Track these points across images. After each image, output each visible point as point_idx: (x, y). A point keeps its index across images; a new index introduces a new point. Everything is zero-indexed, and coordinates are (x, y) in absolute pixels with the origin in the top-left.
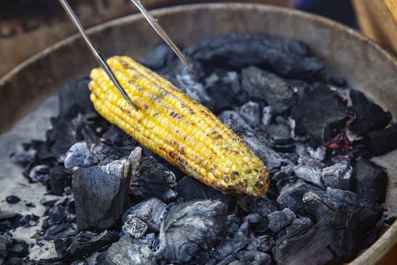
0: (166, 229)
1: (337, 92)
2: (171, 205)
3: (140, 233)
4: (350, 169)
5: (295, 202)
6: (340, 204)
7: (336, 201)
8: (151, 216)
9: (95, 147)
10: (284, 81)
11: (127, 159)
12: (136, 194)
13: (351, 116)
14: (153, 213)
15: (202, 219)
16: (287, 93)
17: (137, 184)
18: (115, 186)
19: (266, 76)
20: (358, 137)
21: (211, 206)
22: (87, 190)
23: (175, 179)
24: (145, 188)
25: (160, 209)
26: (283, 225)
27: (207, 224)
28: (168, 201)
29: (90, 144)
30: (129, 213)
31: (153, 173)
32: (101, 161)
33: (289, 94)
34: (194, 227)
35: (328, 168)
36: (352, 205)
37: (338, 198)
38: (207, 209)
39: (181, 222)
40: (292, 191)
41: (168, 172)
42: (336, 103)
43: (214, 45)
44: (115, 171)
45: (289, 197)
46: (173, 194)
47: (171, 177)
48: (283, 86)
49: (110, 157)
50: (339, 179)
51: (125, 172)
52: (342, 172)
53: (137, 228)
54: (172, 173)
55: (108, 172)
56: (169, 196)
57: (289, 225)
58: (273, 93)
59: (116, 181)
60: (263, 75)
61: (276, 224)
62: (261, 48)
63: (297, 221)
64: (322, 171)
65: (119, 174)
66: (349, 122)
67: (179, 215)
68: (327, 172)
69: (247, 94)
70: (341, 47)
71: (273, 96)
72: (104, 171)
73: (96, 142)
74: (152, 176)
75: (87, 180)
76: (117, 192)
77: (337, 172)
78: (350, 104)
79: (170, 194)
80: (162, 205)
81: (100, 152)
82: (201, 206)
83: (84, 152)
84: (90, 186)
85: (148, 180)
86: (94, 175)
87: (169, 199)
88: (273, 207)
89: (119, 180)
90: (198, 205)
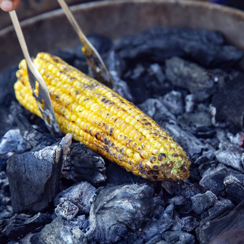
0: (96, 211)
2: (100, 189)
3: (71, 216)
5: (216, 185)
8: (81, 199)
9: (28, 134)
10: (205, 71)
11: (58, 145)
12: (68, 178)
14: (83, 196)
15: (130, 201)
16: (208, 82)
17: (68, 169)
18: (47, 171)
19: (188, 66)
21: (139, 189)
22: (21, 175)
23: (104, 163)
24: (75, 172)
25: (90, 192)
26: (205, 207)
27: (135, 206)
28: (97, 185)
29: (24, 131)
30: (61, 197)
31: (83, 158)
32: (34, 147)
33: (210, 83)
34: (123, 209)
38: (135, 192)
39: (110, 204)
40: (213, 174)
41: (97, 158)
44: (47, 156)
45: (211, 180)
46: (102, 178)
47: (100, 162)
48: (205, 76)
49: (42, 143)
51: (57, 157)
53: (69, 211)
54: (101, 158)
55: (41, 158)
56: (98, 180)
57: (211, 207)
58: (195, 82)
59: (48, 166)
60: (185, 65)
61: (199, 206)
63: (219, 203)
64: (241, 156)
65: (51, 160)
67: (108, 198)
69: (170, 83)
71: (195, 85)
72: (37, 157)
73: (29, 129)
74: (82, 162)
75: (21, 166)
76: (49, 176)
79: (100, 178)
80: (92, 188)
81: (33, 139)
82: (129, 189)
83: (18, 138)
84: (24, 171)
85: (78, 165)
86: (28, 161)
87: (99, 183)
88: (196, 190)
89: (52, 165)
90: (126, 188)
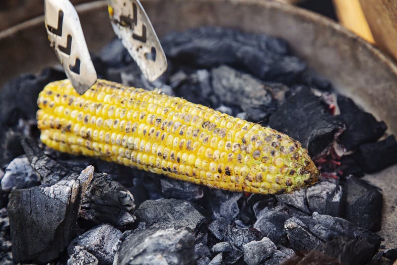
1: (323, 98)
2: (126, 234)
4: (339, 190)
5: (275, 229)
6: (329, 233)
7: (325, 230)
8: (103, 245)
9: (37, 161)
10: (261, 84)
11: (76, 180)
12: (86, 218)
13: (340, 127)
14: (105, 241)
15: (164, 255)
16: (265, 99)
17: (86, 206)
18: (60, 213)
19: (240, 77)
20: (348, 151)
21: (175, 238)
22: (25, 215)
23: (133, 200)
24: (96, 211)
25: (113, 236)
26: (261, 260)
28: (123, 228)
29: (31, 158)
30: (76, 244)
31: (106, 194)
32: (45, 178)
33: (268, 99)
35: (313, 187)
36: (343, 234)
37: (327, 226)
39: (138, 261)
40: (271, 215)
41: (125, 193)
42: (322, 111)
43: (180, 39)
44: (60, 194)
45: (268, 223)
46: (130, 219)
47: (128, 199)
48: (261, 90)
49: (55, 173)
50: (327, 201)
51: (73, 195)
52: (330, 193)
53: (85, 264)
54: (129, 193)
55: (52, 196)
56: (125, 221)
57: (268, 259)
58: (248, 97)
59: (61, 207)
60: (237, 76)
61: (254, 258)
62: (234, 44)
63: (279, 253)
64: (306, 192)
65: (65, 199)
66: (338, 134)
67: (136, 251)
68: (312, 193)
69: (218, 97)
70: (326, 45)
71: (248, 101)
72: (47, 194)
73: (38, 155)
74: (105, 197)
75: (26, 205)
76: (62, 221)
77: (325, 192)
78: (337, 112)
79: (127, 219)
80: (116, 231)
81: (43, 167)
82: (163, 238)
83: (25, 170)
84: (29, 212)
85: (101, 202)
86: (35, 198)
87: (126, 225)
88: (251, 235)
89: (65, 206)
90: (159, 238)
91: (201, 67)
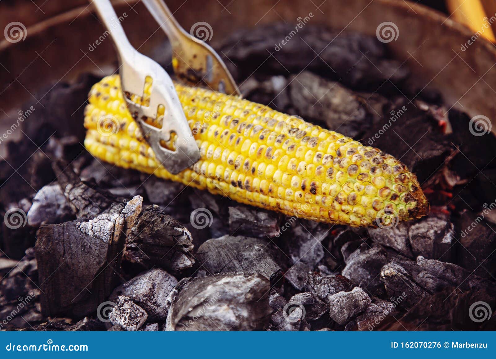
0: (176, 320)
1: (431, 113)
2: (183, 282)
3: (135, 326)
4: (451, 228)
5: (369, 277)
6: (437, 282)
7: (432, 278)
8: (153, 295)
9: (71, 190)
10: (352, 94)
11: (120, 213)
12: (132, 261)
13: (452, 150)
14: (156, 290)
15: (231, 306)
16: (356, 112)
17: (133, 246)
18: (100, 254)
19: (326, 86)
20: (461, 179)
21: (245, 286)
22: (57, 257)
23: (191, 239)
24: (146, 252)
25: (166, 284)
26: (352, 315)
27: (239, 315)
28: (180, 274)
29: (65, 185)
30: (120, 293)
31: (157, 230)
32: (81, 211)
33: (360, 113)
34: (219, 320)
35: (417, 225)
36: (456, 284)
37: (434, 273)
38: (239, 292)
40: (364, 260)
41: (180, 230)
42: (430, 129)
43: (250, 38)
45: (360, 269)
46: (187, 262)
47: (185, 237)
48: (352, 102)
49: (94, 204)
50: (435, 242)
51: (117, 233)
52: (439, 232)
53: (130, 318)
54: (186, 230)
55: (90, 233)
56: (181, 265)
57: (361, 314)
58: (335, 111)
59: (102, 247)
60: (321, 85)
61: (342, 313)
62: (319, 44)
63: (374, 307)
64: (408, 231)
65: (106, 237)
66: (450, 158)
67: (195, 301)
68: (416, 232)
70: (434, 45)
71: (336, 116)
72: (84, 231)
73: (73, 182)
74: (155, 235)
75: (58, 243)
76: (102, 264)
77: (432, 231)
78: (448, 130)
79: (183, 263)
80: (169, 278)
81: (79, 197)
82: (230, 286)
83: (57, 200)
84: (62, 253)
85: (150, 241)
86: (69, 236)
87: (182, 271)
88: (338, 284)
89: (107, 245)
90: (226, 285)
91: (277, 73)
